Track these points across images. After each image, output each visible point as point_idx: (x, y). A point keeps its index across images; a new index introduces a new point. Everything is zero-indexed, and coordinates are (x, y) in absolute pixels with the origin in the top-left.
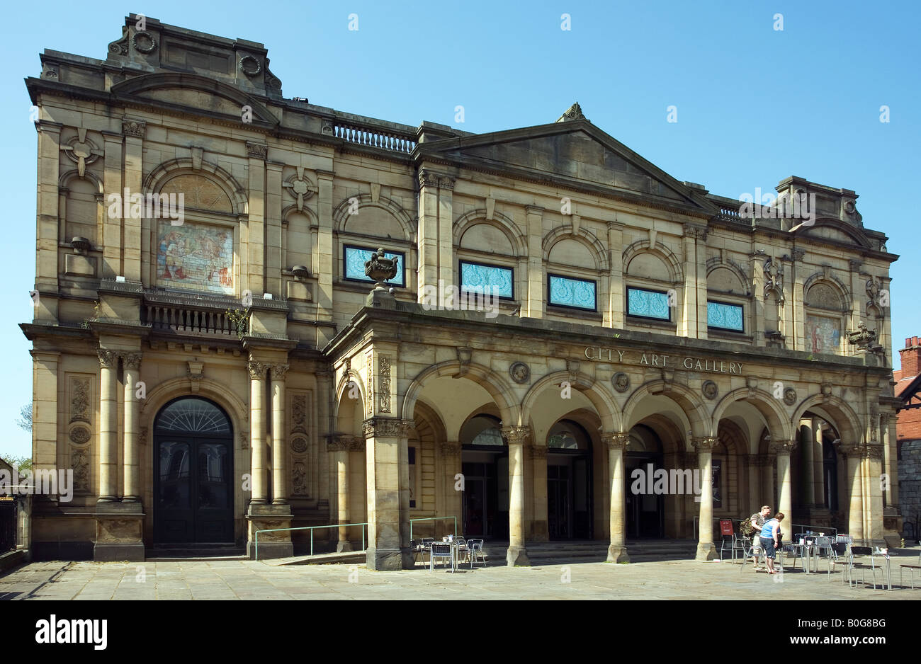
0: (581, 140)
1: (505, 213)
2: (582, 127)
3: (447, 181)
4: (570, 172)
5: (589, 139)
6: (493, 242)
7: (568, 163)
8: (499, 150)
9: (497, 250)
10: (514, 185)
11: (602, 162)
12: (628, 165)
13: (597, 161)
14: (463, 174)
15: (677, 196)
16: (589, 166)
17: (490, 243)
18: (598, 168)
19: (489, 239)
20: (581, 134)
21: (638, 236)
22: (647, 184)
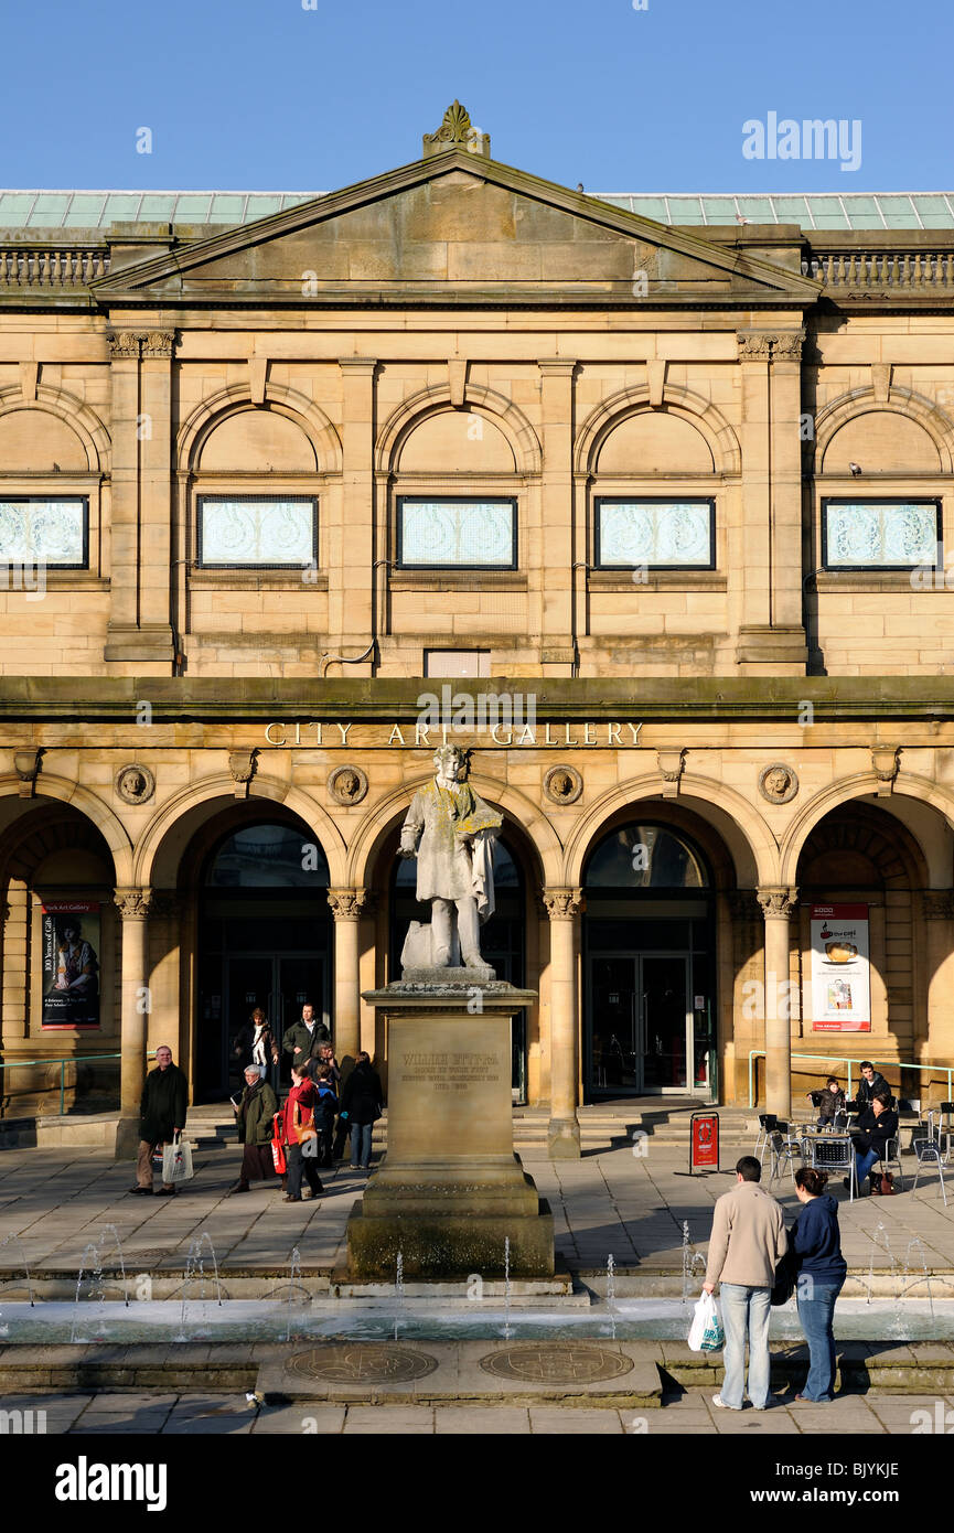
0: (456, 190)
1: (293, 383)
2: (456, 165)
3: (157, 342)
4: (430, 271)
5: (478, 185)
6: (271, 447)
7: (426, 252)
8: (266, 255)
9: (279, 466)
10: (305, 322)
11: (509, 232)
12: (577, 224)
13: (496, 232)
14: (193, 318)
15: (710, 272)
16: (476, 247)
17: (264, 452)
18: (498, 249)
19: (262, 441)
20: (456, 178)
21: (618, 378)
22: (626, 261)
